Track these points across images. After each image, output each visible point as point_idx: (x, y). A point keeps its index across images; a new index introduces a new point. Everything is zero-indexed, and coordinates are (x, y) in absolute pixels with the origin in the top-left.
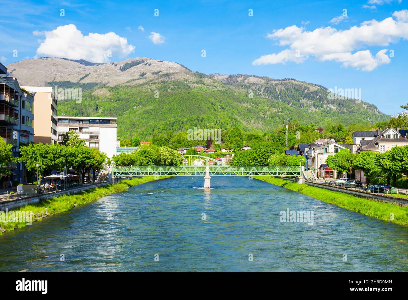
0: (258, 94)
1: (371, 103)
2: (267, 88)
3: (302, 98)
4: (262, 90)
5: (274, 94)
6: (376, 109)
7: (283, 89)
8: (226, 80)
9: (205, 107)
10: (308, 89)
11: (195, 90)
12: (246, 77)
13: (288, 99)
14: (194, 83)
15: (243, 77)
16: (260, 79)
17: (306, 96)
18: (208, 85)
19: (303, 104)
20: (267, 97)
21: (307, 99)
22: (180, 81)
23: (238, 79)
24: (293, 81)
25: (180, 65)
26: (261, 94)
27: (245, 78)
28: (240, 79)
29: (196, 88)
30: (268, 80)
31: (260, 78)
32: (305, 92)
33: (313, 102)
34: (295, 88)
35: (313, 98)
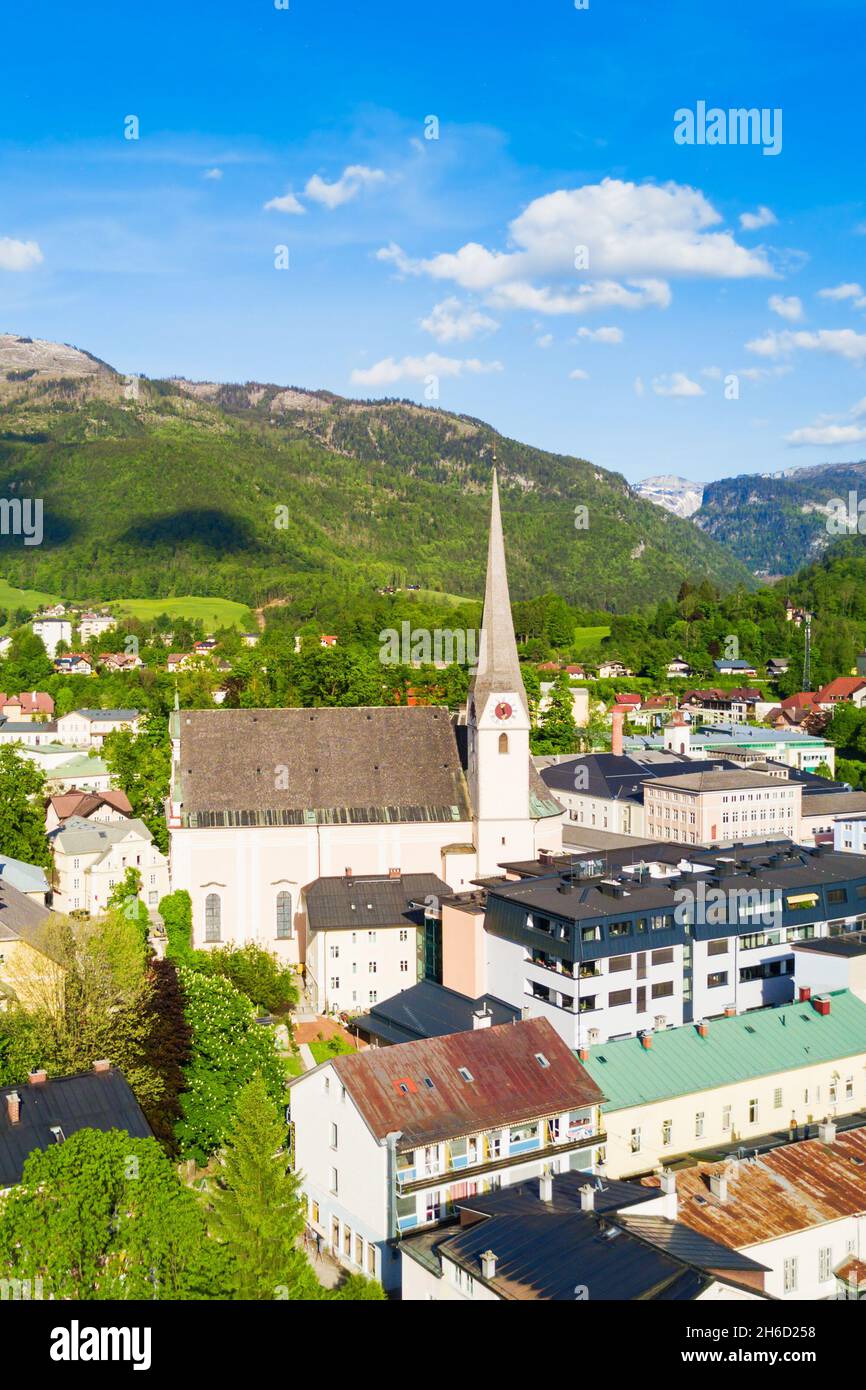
0: (317, 442)
1: (611, 469)
2: (343, 426)
3: (438, 455)
4: (329, 431)
5: (362, 443)
6: (624, 486)
7: (385, 429)
8: (214, 397)
9: (224, 489)
10: (454, 429)
11: (159, 433)
12: (273, 391)
13: (403, 457)
14: (150, 410)
15: (262, 391)
16: (314, 400)
17: (452, 450)
18: (189, 418)
19: (445, 474)
20: (345, 452)
21: (454, 459)
22: (110, 405)
23: (250, 397)
24: (407, 407)
25: (84, 352)
26: (325, 444)
27: (270, 395)
28: (255, 398)
29: (163, 426)
30: (339, 403)
31: (312, 394)
32: (447, 439)
33: (469, 466)
34: (417, 427)
35: (470, 457)
